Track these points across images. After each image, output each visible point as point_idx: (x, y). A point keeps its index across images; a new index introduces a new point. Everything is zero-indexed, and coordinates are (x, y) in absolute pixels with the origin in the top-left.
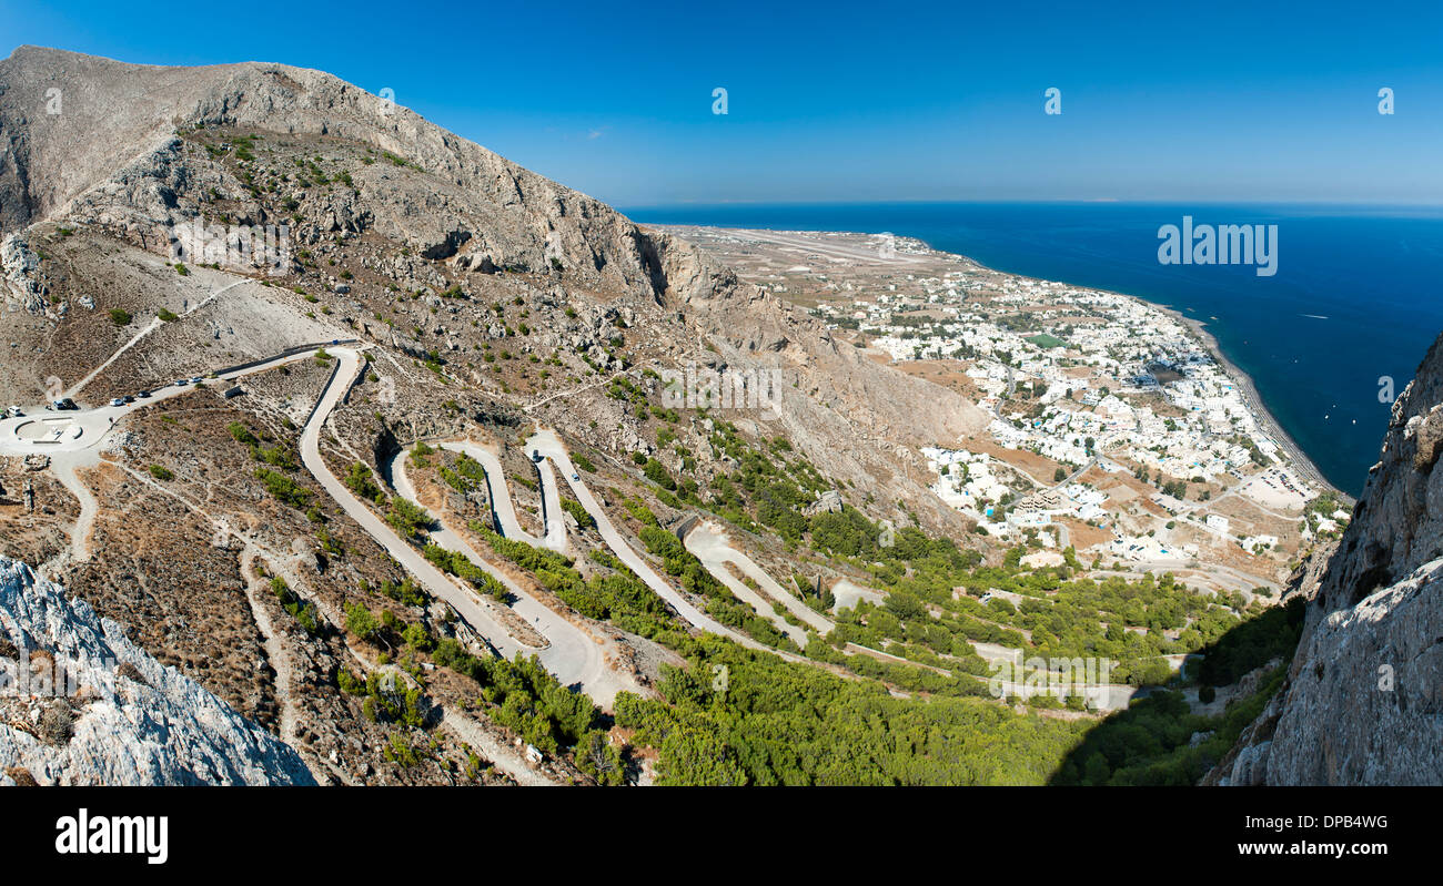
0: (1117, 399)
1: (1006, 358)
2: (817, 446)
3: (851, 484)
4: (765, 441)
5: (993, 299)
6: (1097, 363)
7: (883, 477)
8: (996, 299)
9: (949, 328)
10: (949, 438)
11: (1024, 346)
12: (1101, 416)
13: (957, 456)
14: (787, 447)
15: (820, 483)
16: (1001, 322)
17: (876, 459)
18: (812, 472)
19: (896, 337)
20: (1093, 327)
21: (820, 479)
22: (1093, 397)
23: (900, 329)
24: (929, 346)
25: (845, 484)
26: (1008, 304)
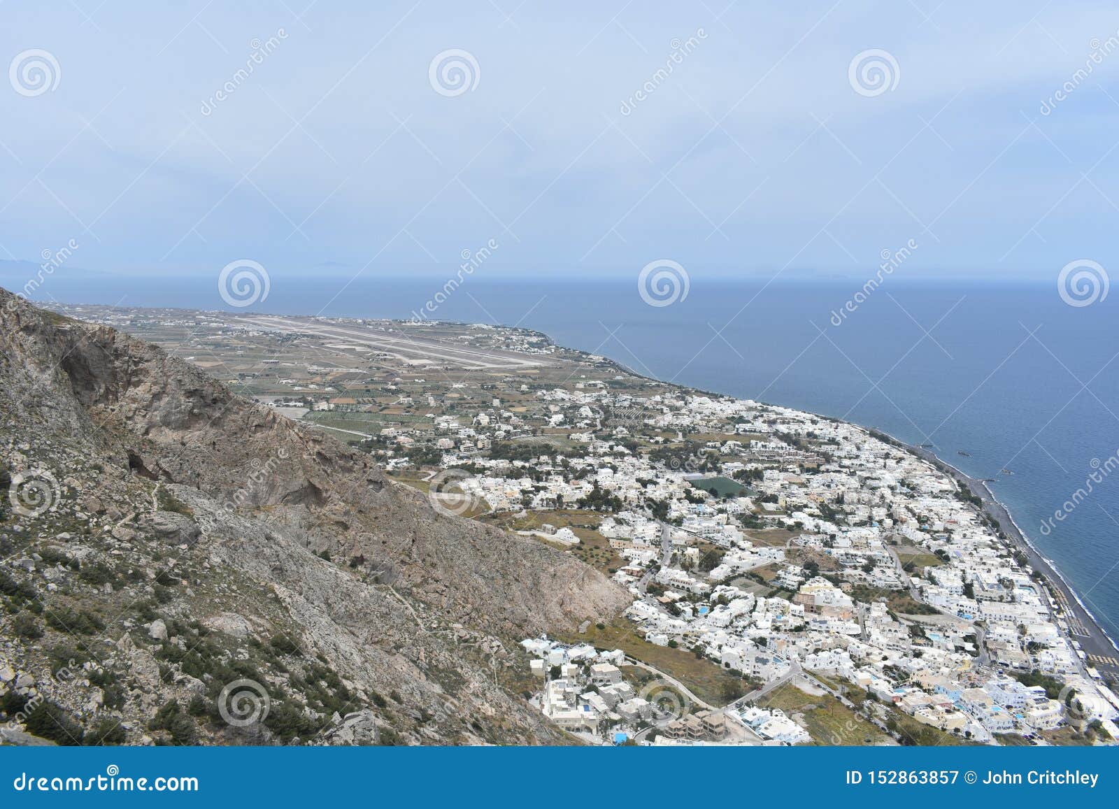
0: (830, 584)
1: (659, 510)
2: (346, 644)
3: (395, 696)
4: (255, 644)
5: (646, 421)
6: (799, 525)
7: (453, 683)
8: (651, 422)
9: (579, 464)
10: (567, 625)
11: (688, 492)
12: (802, 607)
13: (575, 652)
14: (293, 649)
15: (344, 702)
16: (655, 456)
17: (443, 657)
18: (334, 683)
19: (497, 476)
20: (798, 470)
21: (344, 695)
22: (792, 575)
23: (503, 464)
24: (545, 488)
25: (388, 699)
26: (668, 430)
